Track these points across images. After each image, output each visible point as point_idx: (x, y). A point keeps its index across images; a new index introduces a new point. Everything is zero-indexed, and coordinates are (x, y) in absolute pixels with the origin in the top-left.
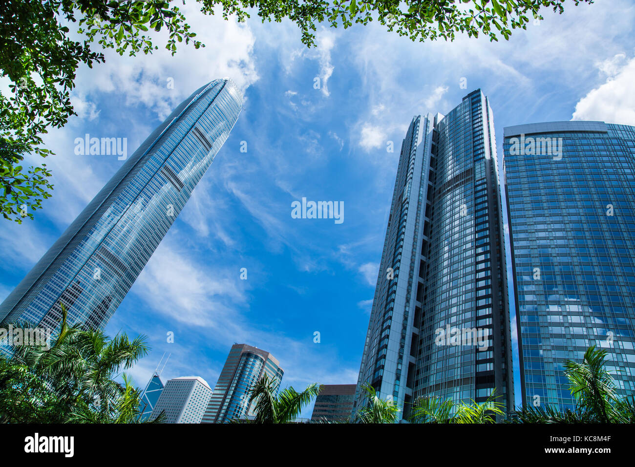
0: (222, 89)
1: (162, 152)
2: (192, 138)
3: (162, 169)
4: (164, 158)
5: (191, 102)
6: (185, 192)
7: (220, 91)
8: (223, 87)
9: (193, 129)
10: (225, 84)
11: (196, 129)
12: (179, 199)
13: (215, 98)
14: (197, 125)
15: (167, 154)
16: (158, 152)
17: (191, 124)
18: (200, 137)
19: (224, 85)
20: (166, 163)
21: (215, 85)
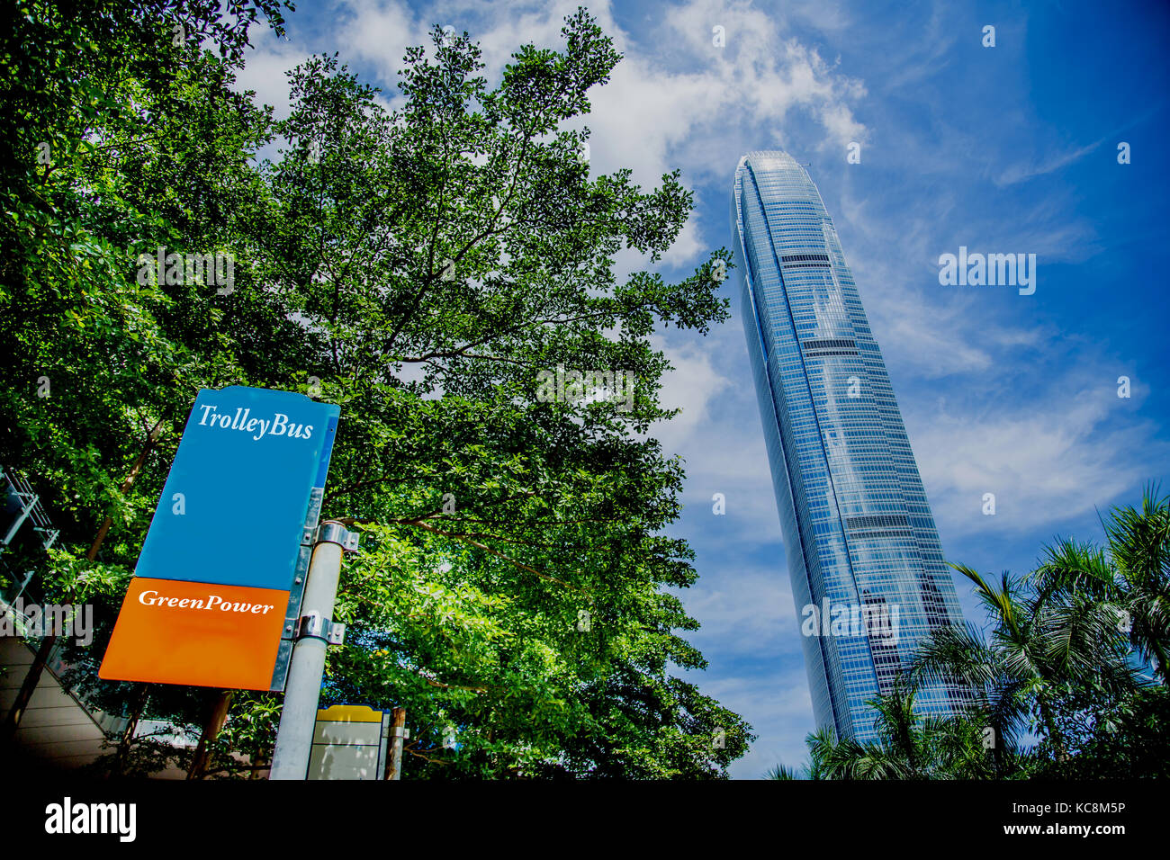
0: (753, 178)
1: (780, 333)
2: (793, 276)
3: (805, 352)
4: (790, 336)
5: (741, 238)
6: (864, 346)
7: (755, 183)
8: (752, 174)
9: (782, 264)
10: (750, 168)
11: (785, 259)
12: (868, 364)
13: (760, 199)
14: (780, 254)
15: (789, 327)
16: (777, 339)
17: (772, 260)
18: (801, 262)
19: (751, 170)
20: (802, 340)
21: (742, 184)
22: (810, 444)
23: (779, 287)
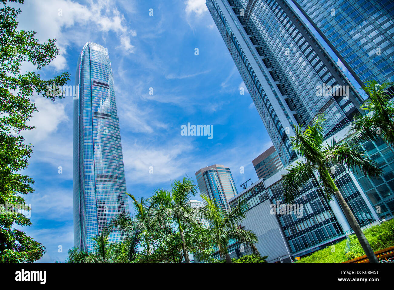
0: (89, 51)
1: (86, 107)
2: (95, 88)
3: (94, 115)
4: (90, 109)
5: (80, 70)
6: (114, 118)
7: (89, 53)
8: (89, 49)
9: (92, 83)
10: (89, 47)
11: (94, 82)
12: (114, 124)
13: (90, 59)
14: (93, 80)
15: (90, 106)
16: (85, 109)
17: (89, 81)
18: (99, 85)
19: (89, 48)
20: (93, 111)
21: (85, 52)
22: (89, 147)
23: (90, 91)
